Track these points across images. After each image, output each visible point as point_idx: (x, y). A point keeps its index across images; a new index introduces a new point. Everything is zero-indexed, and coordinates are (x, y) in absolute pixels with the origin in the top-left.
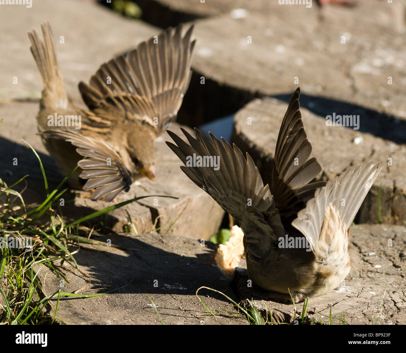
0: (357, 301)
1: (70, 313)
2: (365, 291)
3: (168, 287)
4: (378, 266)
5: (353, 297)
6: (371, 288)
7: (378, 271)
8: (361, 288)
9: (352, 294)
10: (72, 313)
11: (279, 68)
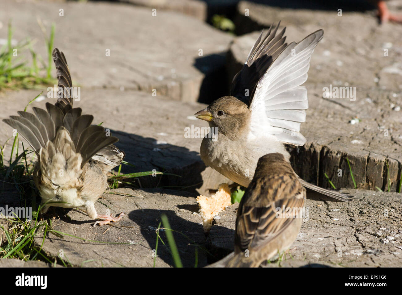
0: (304, 244)
1: (58, 245)
2: (315, 238)
3: (150, 229)
4: (335, 219)
5: (302, 241)
6: (321, 235)
7: (334, 223)
8: (313, 235)
9: (303, 239)
10: (60, 244)
11: (319, 67)
